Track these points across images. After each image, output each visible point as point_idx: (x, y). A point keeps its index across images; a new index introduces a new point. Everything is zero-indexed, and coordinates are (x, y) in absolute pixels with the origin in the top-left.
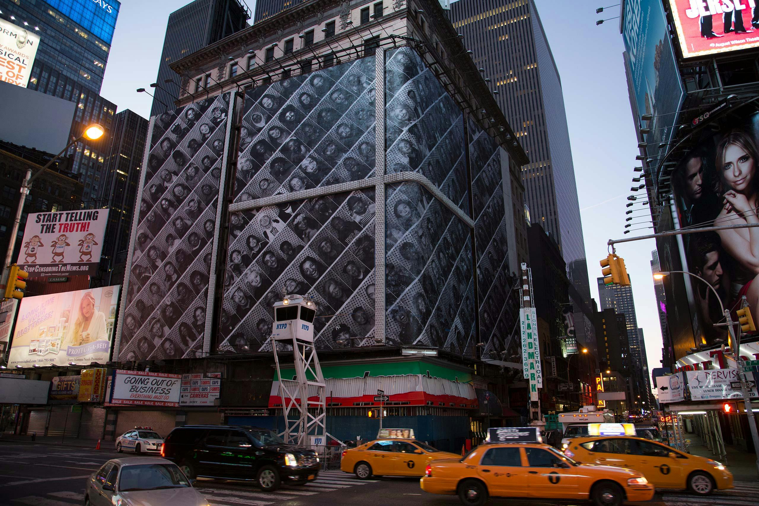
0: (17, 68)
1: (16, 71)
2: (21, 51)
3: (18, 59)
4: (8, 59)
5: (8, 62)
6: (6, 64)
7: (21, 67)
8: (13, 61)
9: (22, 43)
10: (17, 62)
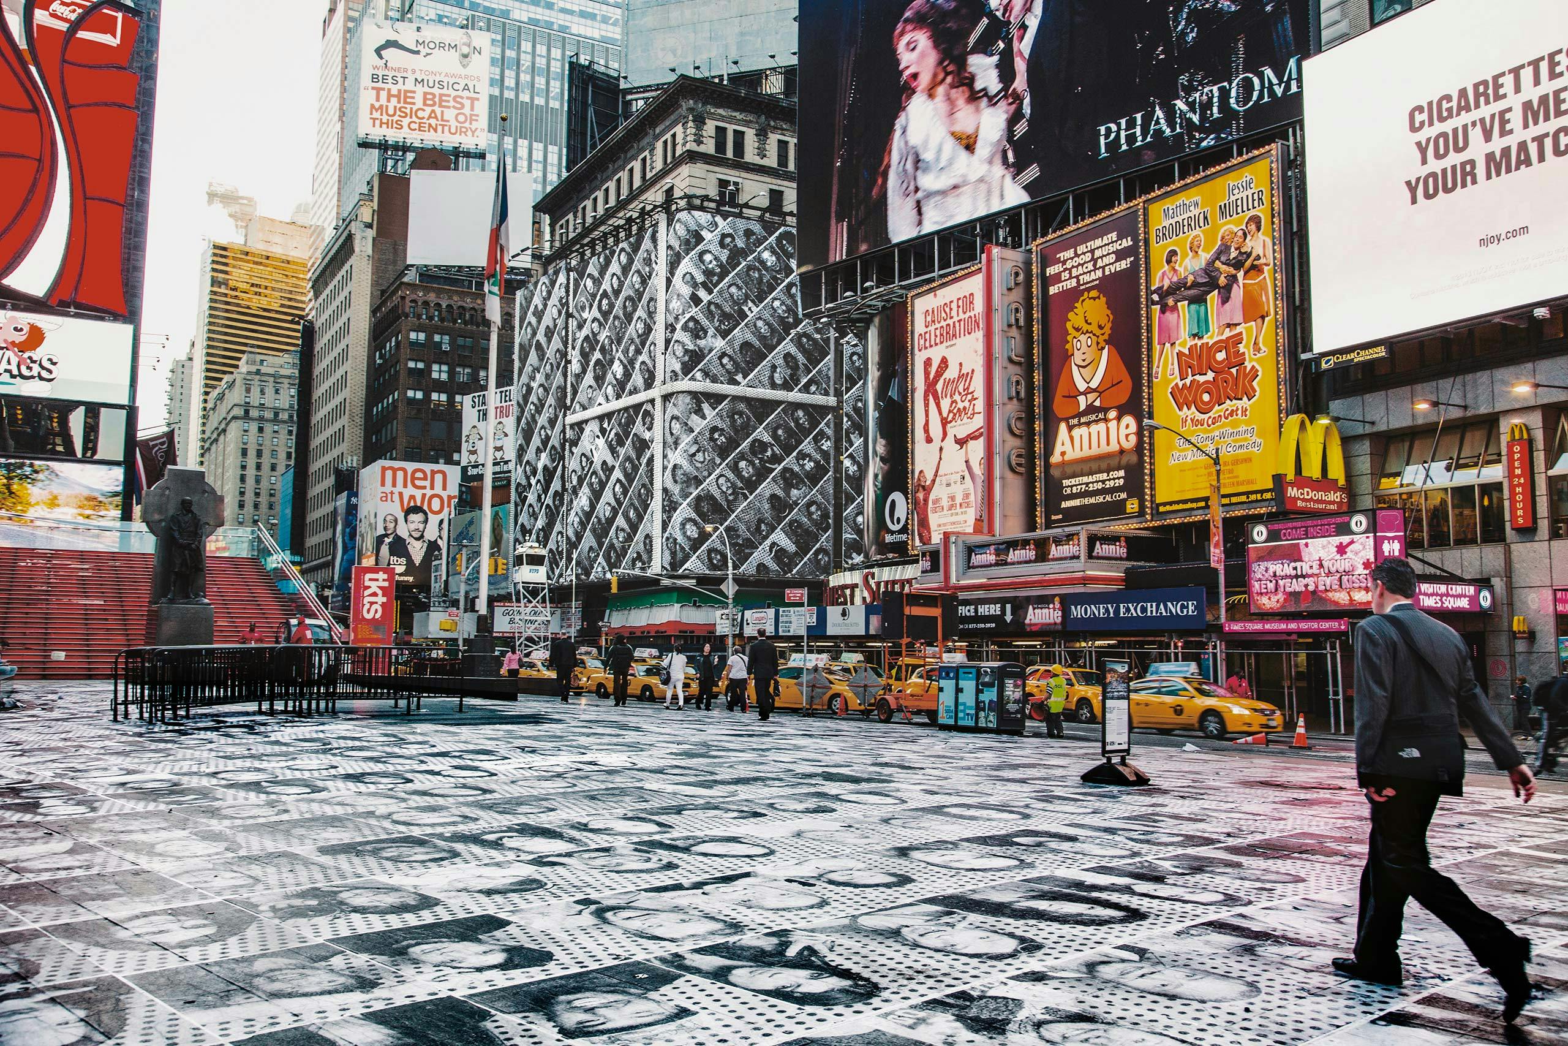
0: (467, 103)
1: (467, 110)
2: (468, 71)
3: (466, 88)
4: (454, 93)
5: (455, 98)
6: (452, 104)
7: (473, 100)
8: (459, 93)
9: (466, 56)
10: (466, 93)
